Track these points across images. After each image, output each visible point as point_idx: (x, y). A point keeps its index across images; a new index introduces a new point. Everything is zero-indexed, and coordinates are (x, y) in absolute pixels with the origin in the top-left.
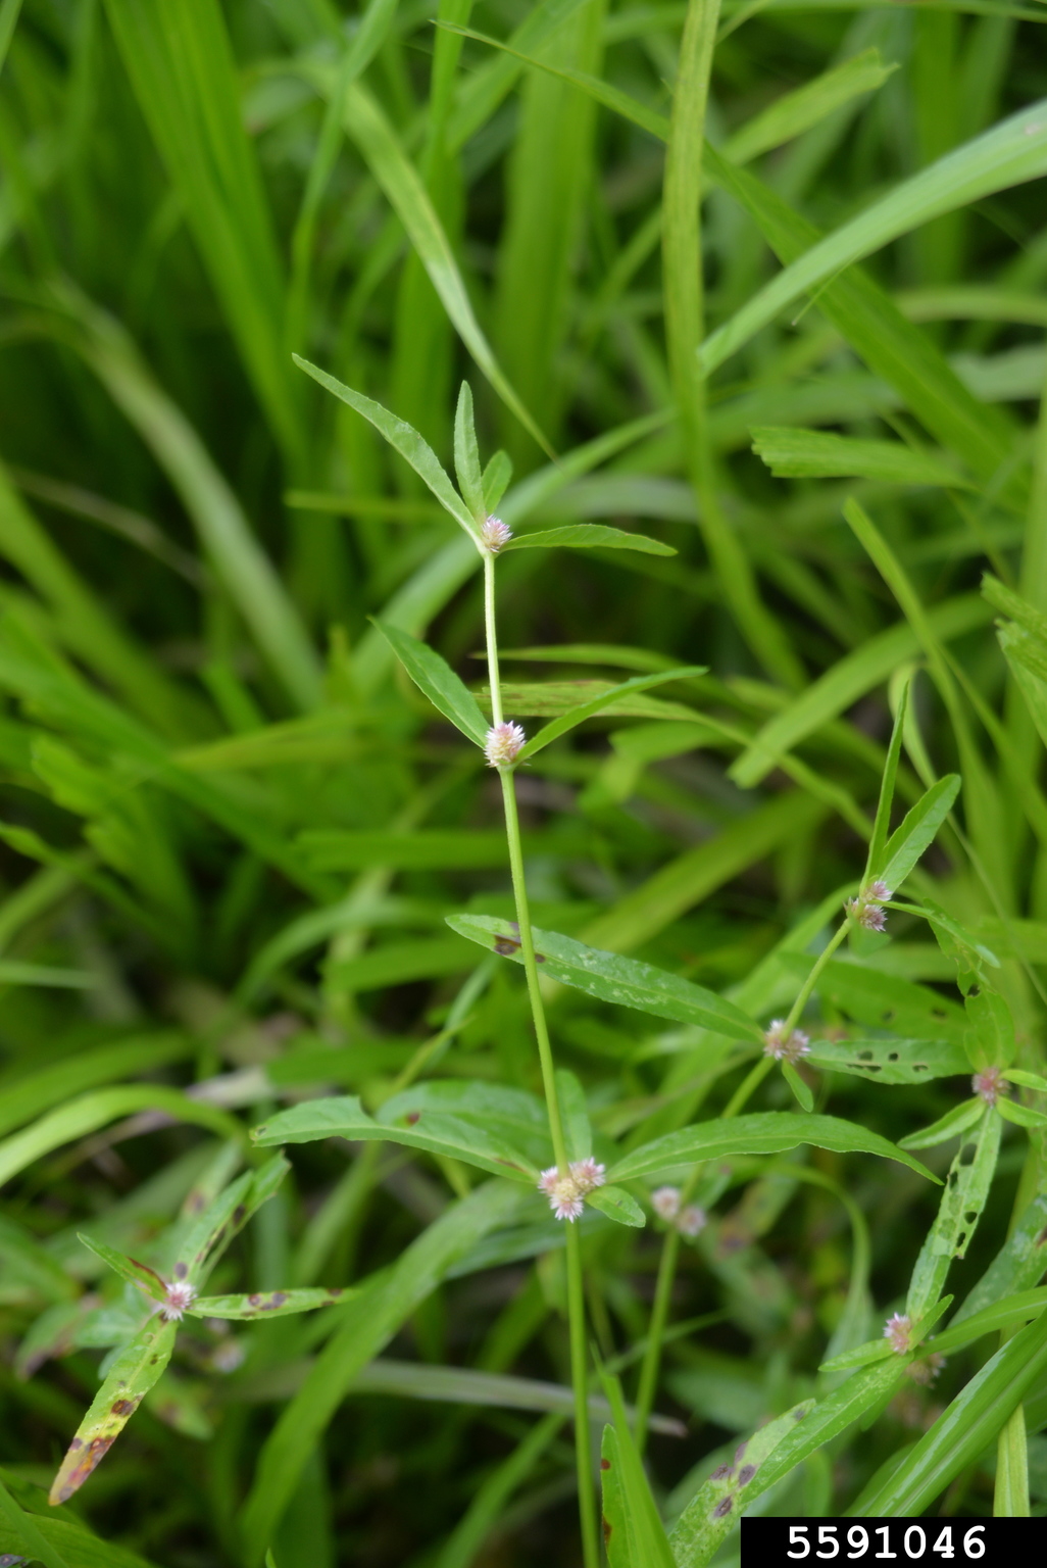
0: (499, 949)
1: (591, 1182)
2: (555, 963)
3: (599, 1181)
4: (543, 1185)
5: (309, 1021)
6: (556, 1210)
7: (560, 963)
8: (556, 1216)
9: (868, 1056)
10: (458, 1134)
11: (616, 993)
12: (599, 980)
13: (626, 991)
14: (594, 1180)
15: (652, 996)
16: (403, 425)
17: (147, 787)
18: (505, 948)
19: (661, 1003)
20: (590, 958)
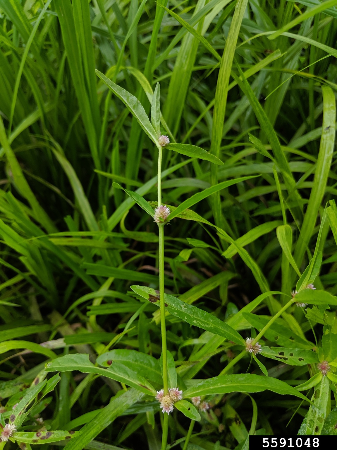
0: (150, 300)
1: (177, 398)
2: (172, 307)
3: (180, 397)
4: (157, 397)
5: (84, 325)
6: (162, 409)
7: (173, 308)
8: (162, 411)
9: (282, 354)
10: (126, 373)
11: (195, 322)
12: (188, 316)
13: (198, 321)
14: (178, 397)
15: (208, 324)
16: (133, 97)
17: (41, 249)
18: (153, 300)
19: (211, 327)
20: (185, 307)
